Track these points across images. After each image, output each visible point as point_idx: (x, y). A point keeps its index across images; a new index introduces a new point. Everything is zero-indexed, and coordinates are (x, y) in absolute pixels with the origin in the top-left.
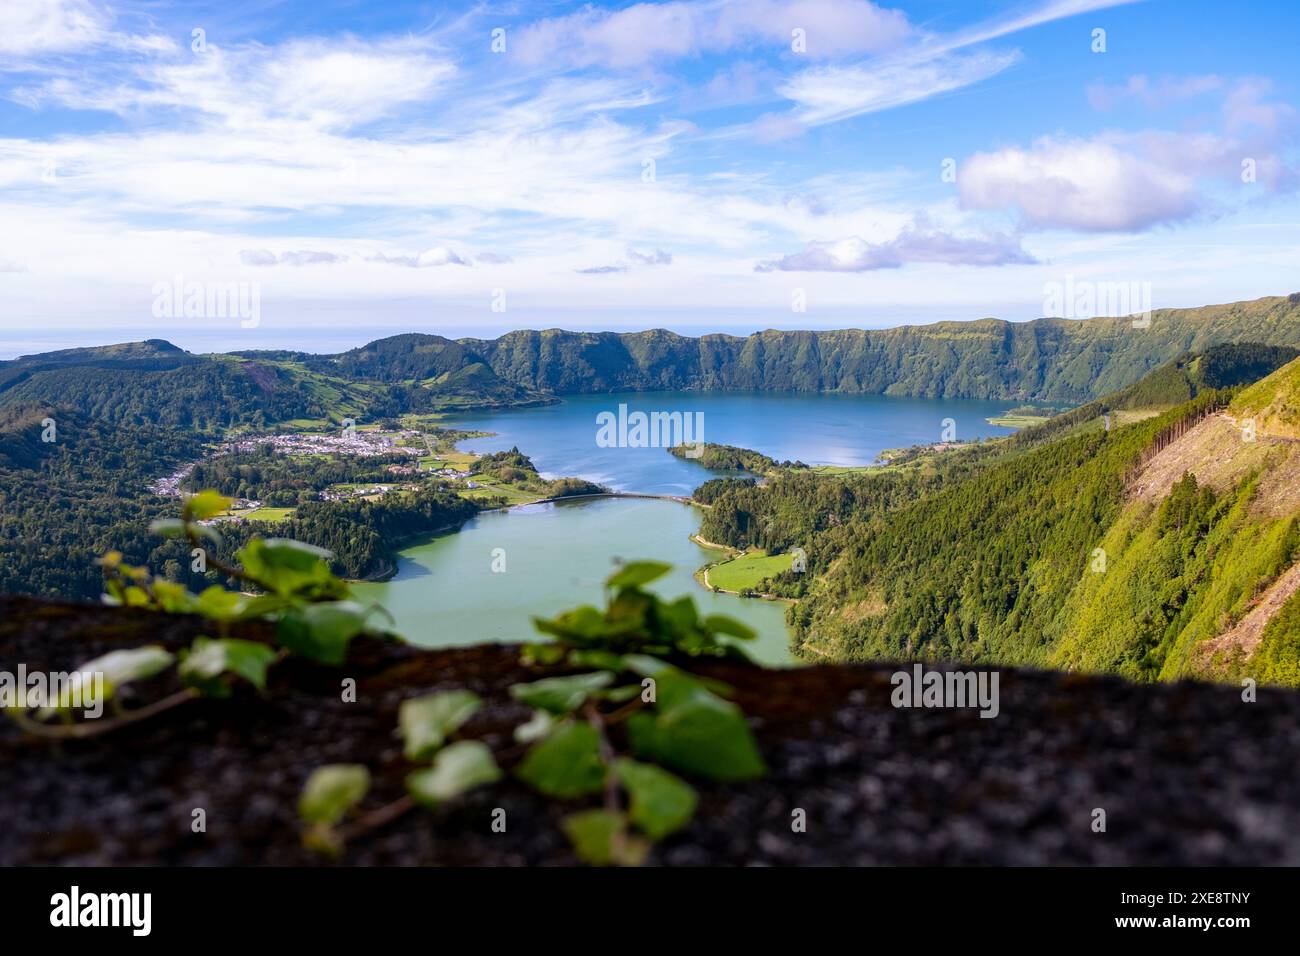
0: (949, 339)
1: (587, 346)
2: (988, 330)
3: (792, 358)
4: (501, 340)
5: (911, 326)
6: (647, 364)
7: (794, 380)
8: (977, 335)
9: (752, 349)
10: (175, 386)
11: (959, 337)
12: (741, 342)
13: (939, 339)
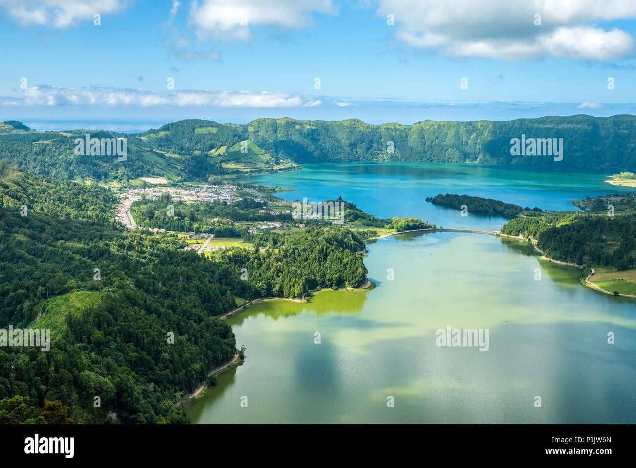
0: (553, 128)
1: (308, 130)
2: (581, 122)
3: (444, 139)
4: (250, 125)
5: (525, 119)
6: (348, 142)
7: (447, 155)
8: (574, 125)
9: (416, 133)
10: (57, 154)
11: (560, 127)
12: (409, 129)
13: (546, 128)
